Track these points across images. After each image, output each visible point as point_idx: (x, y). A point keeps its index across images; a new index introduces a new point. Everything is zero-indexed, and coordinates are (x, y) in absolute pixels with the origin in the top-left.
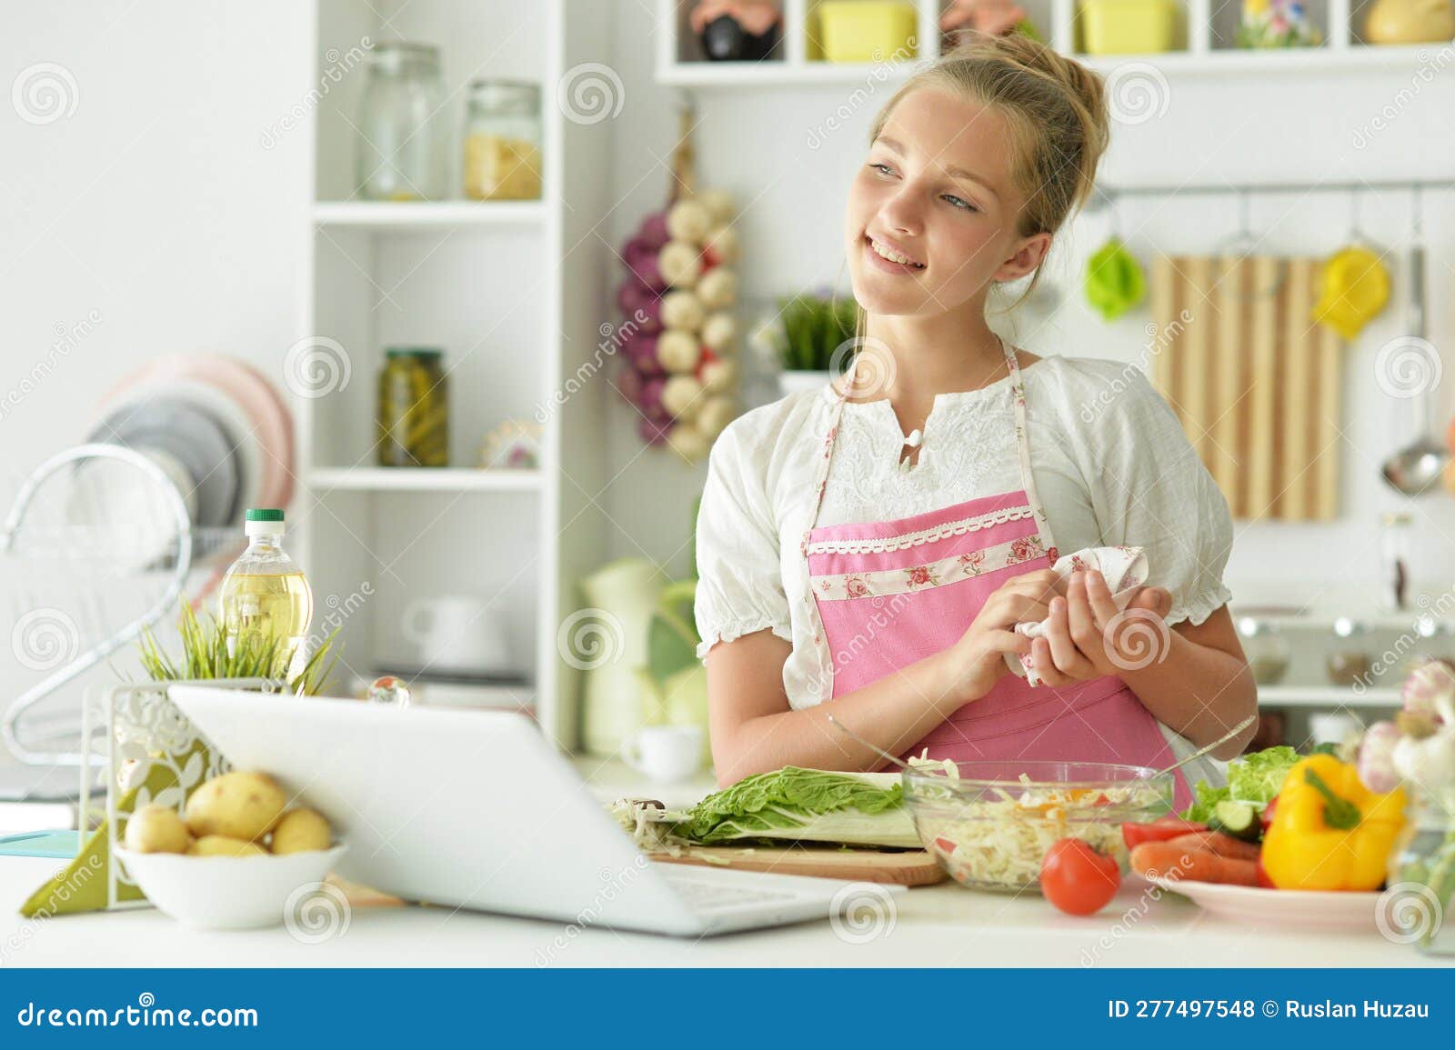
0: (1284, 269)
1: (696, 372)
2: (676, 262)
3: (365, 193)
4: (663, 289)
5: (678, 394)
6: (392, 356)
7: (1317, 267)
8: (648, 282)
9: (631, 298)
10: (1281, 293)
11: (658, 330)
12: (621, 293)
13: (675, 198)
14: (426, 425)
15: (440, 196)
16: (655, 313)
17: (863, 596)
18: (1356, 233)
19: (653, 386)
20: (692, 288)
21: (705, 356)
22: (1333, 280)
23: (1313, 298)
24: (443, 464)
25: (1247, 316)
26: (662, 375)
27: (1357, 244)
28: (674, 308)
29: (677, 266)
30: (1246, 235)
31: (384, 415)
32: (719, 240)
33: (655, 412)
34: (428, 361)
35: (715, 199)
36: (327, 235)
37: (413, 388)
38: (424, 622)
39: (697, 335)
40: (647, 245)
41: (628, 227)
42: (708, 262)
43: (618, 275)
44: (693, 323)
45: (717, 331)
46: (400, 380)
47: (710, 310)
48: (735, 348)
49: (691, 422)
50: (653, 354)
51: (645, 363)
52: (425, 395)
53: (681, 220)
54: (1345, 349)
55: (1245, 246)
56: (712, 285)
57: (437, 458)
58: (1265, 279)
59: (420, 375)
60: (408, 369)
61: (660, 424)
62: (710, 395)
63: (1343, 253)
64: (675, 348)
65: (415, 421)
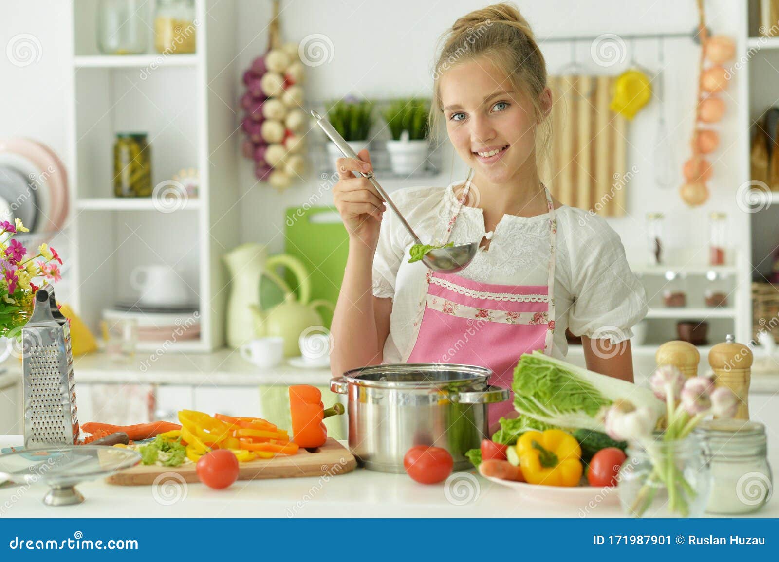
0: (595, 82)
1: (283, 143)
2: (271, 83)
3: (103, 50)
4: (264, 98)
5: (273, 154)
6: (120, 137)
7: (612, 80)
8: (257, 93)
9: (248, 102)
10: (593, 95)
11: (262, 120)
12: (243, 99)
13: (270, 49)
14: (139, 174)
15: (142, 52)
16: (261, 111)
17: (450, 314)
18: (633, 62)
19: (261, 150)
20: (279, 98)
21: (287, 134)
22: (620, 88)
23: (610, 97)
24: (149, 195)
25: (575, 108)
26: (264, 144)
27: (633, 68)
28: (269, 108)
29: (271, 85)
30: (574, 64)
31: (117, 169)
32: (293, 71)
33: (261, 163)
34: (139, 139)
35: (290, 49)
36: (81, 73)
37: (131, 154)
38: (142, 278)
39: (283, 122)
40: (255, 74)
41: (245, 64)
42: (288, 83)
43: (242, 90)
44: (281, 116)
45: (293, 120)
46: (125, 150)
47: (289, 109)
48: (303, 128)
49: (281, 169)
50: (259, 132)
51: (256, 138)
52: (137, 157)
53: (273, 61)
54: (628, 125)
55: (574, 70)
56: (290, 95)
57: (145, 192)
58: (585, 88)
59: (135, 147)
60: (129, 144)
61: (265, 170)
62: (291, 154)
63: (626, 73)
64: (271, 130)
65: (133, 171)
